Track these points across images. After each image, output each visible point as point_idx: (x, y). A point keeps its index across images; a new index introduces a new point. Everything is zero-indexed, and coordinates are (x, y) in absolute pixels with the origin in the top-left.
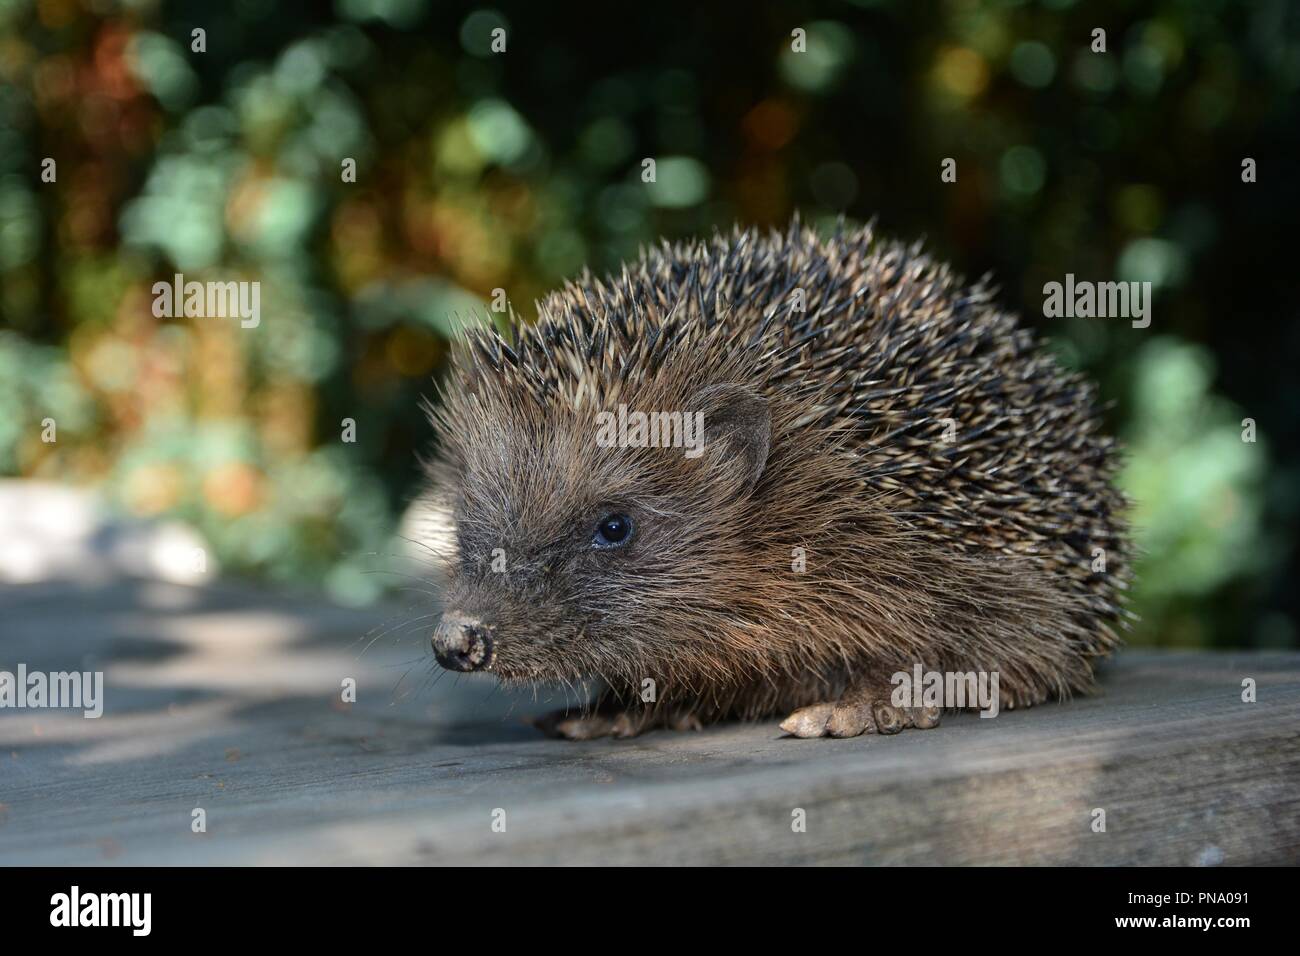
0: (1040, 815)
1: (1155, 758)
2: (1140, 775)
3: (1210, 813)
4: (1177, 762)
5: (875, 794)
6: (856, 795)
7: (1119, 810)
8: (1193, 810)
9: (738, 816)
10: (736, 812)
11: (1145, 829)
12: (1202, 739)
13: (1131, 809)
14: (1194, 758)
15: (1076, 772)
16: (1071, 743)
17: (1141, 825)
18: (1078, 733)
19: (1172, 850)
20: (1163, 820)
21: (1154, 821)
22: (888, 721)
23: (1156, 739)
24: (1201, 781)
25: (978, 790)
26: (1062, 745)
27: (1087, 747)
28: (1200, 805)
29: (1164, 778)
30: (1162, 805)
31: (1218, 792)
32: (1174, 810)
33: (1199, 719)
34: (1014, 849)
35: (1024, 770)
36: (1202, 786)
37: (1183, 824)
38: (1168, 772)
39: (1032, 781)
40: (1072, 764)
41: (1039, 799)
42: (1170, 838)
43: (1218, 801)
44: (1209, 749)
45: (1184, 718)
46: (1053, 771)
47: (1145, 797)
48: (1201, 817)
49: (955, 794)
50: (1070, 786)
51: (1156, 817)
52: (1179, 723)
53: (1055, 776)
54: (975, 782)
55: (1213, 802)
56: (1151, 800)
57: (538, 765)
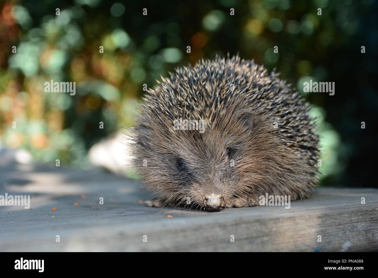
0: (300, 230)
1: (333, 215)
2: (328, 220)
3: (348, 231)
4: (339, 216)
5: (253, 222)
6: (247, 222)
7: (322, 230)
8: (343, 230)
9: (213, 227)
10: (213, 226)
11: (330, 235)
12: (346, 210)
13: (326, 230)
14: (344, 215)
15: (310, 218)
16: (308, 210)
17: (328, 234)
18: (310, 207)
19: (337, 242)
20: (334, 233)
21: (332, 234)
22: (252, 203)
23: (333, 210)
24: (345, 222)
25: (282, 222)
26: (306, 210)
27: (313, 211)
28: (345, 229)
29: (335, 221)
30: (334, 229)
31: (350, 225)
32: (338, 230)
33: (344, 204)
34: (292, 240)
35: (296, 217)
36: (346, 224)
37: (340, 235)
38: (336, 219)
39: (298, 220)
40: (309, 216)
41: (299, 226)
42: (337, 239)
43: (350, 228)
44: (348, 212)
45: (340, 204)
46: (303, 218)
47: (329, 226)
48: (345, 233)
49: (275, 223)
50: (308, 222)
51: (333, 232)
52: (339, 205)
53: (304, 219)
54: (281, 220)
55: (349, 228)
56: (331, 227)
57: (148, 214)
